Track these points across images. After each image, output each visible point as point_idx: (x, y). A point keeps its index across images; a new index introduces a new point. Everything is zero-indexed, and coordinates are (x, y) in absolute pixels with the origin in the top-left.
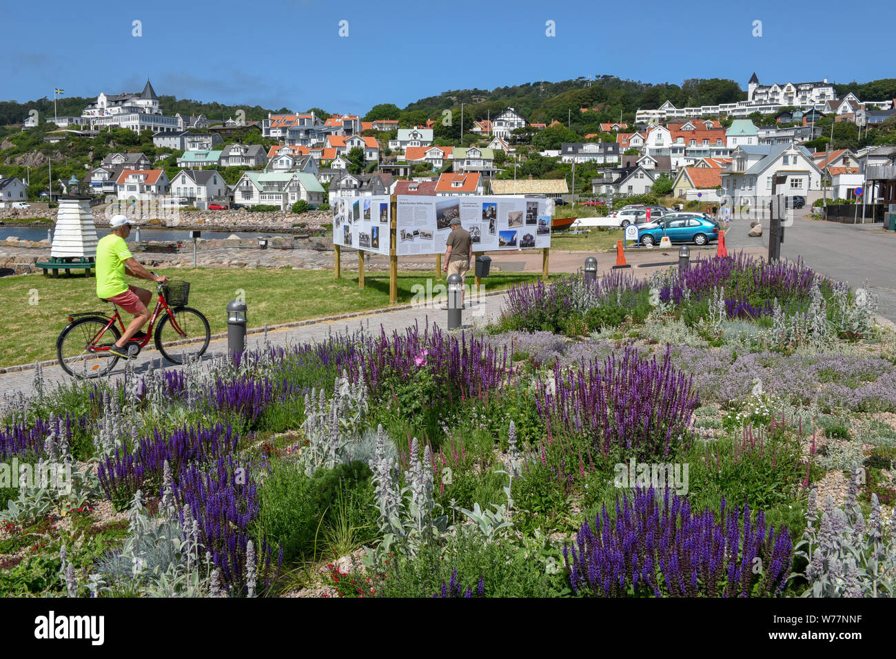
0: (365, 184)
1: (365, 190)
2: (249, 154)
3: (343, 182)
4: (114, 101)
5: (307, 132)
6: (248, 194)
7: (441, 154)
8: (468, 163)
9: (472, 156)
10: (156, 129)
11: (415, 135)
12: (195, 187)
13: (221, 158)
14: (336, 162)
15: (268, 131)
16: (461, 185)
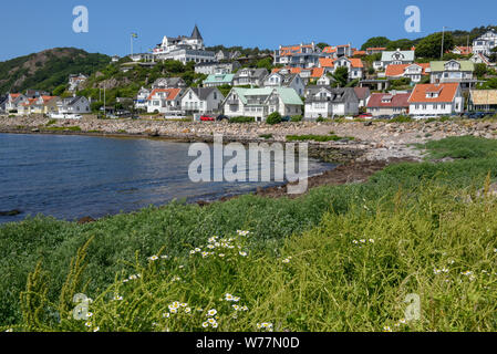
0: (339, 96)
1: (338, 103)
2: (255, 75)
3: (318, 95)
4: (173, 41)
5: (306, 58)
6: (234, 106)
7: (420, 70)
8: (446, 76)
9: (450, 68)
10: (197, 60)
11: (397, 56)
12: (199, 101)
13: (234, 79)
14: (321, 80)
15: (278, 59)
16: (436, 96)
